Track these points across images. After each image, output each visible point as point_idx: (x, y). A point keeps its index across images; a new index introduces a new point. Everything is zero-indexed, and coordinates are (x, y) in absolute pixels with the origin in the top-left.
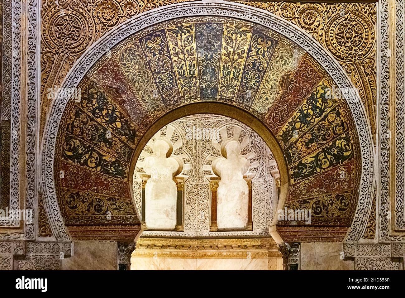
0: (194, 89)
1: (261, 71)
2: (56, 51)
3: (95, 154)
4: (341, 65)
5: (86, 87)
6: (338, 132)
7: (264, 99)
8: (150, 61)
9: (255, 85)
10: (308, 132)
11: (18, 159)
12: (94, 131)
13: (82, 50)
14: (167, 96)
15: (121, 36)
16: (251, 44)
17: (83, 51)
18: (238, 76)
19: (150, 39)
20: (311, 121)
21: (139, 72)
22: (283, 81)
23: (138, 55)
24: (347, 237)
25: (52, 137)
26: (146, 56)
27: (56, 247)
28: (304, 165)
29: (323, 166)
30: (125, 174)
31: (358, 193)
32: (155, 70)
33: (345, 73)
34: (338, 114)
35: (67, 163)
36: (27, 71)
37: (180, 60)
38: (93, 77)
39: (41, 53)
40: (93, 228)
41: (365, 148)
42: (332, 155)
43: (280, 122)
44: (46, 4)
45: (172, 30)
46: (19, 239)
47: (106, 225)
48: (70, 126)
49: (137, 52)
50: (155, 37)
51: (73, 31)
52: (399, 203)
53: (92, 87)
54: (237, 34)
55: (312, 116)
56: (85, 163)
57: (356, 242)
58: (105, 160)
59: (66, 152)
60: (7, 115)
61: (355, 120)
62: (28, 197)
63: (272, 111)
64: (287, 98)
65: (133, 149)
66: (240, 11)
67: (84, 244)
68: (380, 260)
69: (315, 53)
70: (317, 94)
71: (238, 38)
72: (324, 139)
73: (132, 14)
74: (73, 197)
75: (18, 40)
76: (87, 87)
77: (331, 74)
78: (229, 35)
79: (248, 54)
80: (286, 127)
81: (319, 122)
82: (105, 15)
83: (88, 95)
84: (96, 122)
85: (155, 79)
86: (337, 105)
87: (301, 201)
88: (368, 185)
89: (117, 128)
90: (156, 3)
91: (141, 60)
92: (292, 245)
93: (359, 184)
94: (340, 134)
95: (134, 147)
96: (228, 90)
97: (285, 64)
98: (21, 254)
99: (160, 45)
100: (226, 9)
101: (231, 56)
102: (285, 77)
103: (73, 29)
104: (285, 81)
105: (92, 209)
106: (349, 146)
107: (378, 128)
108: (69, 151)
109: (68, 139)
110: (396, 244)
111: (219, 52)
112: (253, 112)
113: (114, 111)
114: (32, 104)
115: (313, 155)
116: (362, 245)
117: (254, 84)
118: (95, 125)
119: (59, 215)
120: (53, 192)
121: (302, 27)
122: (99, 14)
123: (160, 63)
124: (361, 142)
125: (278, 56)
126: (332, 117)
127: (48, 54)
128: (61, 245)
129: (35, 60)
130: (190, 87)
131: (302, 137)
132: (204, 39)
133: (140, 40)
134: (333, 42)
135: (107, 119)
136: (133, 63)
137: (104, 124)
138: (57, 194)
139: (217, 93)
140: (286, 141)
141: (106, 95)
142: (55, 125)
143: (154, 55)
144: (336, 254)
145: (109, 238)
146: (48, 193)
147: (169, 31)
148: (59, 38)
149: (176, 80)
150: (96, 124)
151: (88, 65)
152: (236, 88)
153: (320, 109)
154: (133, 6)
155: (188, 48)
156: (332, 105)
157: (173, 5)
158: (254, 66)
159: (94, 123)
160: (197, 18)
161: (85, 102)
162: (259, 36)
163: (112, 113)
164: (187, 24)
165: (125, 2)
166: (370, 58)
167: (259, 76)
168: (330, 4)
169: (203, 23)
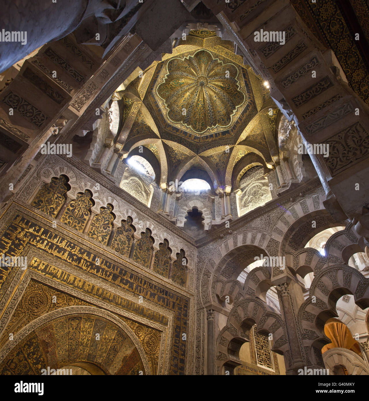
1: (116, 351)
2: (24, 311)
4: (147, 357)
7: (114, 367)
8: (70, 331)
12: (24, 368)
13: (38, 315)
14: (71, 354)
15: (61, 314)
16: (115, 336)
18: (107, 351)
19: (74, 320)
21: (62, 336)
23: (65, 327)
26: (69, 329)
32: (70, 337)
33: (148, 362)
37: (84, 335)
38: (38, 333)
39: (16, 310)
44: (31, 285)
48: (10, 361)
49: (65, 325)
50: (76, 319)
51: (39, 303)
53: (34, 338)
54: (111, 330)
64: (124, 369)
66: (115, 319)
69: (139, 348)
71: (111, 332)
73: (70, 304)
76: (32, 337)
78: (108, 329)
79: (113, 341)
83: (31, 342)
85: (69, 342)
89: (38, 368)
90: (83, 303)
91: (66, 330)
96: (101, 358)
97: (126, 350)
99: (77, 324)
100: (110, 317)
101: (106, 340)
102: (125, 357)
104: (125, 360)
112: (108, 373)
113: (40, 357)
117: (112, 357)
118: (26, 363)
121: (136, 335)
123: (74, 335)
125: (124, 346)
127: (19, 312)
130: (84, 352)
133: (69, 319)
134: (145, 345)
135: (35, 361)
136: (61, 330)
137: (31, 364)
139: (95, 358)
141: (40, 345)
143: (73, 329)
147: (84, 318)
148: (29, 304)
149: (78, 346)
150: (27, 363)
151: (39, 325)
152: (104, 358)
154: (72, 301)
155: (89, 330)
157: (90, 307)
158: (114, 348)
159: (26, 362)
160: (98, 317)
161: (27, 347)
162: (120, 334)
163: (39, 358)
164: (92, 318)
165: (69, 297)
166: (157, 356)
167: (115, 354)
168: (147, 327)
169: (99, 320)
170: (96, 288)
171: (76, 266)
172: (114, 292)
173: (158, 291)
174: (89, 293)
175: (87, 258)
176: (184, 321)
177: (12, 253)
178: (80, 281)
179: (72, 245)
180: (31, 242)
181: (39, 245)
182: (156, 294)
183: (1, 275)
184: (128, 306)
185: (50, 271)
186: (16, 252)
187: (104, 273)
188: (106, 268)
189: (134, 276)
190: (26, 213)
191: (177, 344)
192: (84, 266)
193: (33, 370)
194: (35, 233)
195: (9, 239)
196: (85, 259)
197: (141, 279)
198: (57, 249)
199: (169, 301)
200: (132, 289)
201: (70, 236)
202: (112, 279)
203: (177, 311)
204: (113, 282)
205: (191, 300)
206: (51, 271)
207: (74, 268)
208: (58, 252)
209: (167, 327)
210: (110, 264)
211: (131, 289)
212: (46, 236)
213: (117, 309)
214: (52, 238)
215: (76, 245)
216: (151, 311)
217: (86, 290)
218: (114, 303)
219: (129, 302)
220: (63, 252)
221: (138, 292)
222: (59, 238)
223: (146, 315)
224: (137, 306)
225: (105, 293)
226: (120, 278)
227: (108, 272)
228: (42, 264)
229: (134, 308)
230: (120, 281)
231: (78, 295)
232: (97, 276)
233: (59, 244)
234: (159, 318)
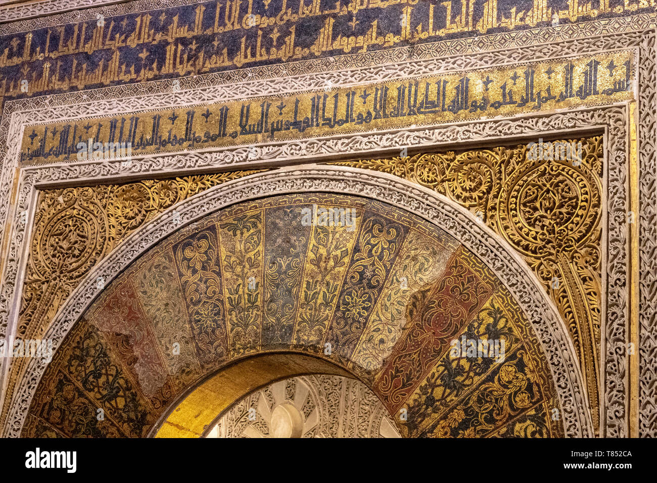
0: (253, 329)
1: (374, 287)
2: (45, 278)
4: (530, 264)
5: (81, 337)
6: (520, 405)
7: (377, 342)
8: (186, 282)
9: (361, 316)
10: (457, 405)
12: (81, 415)
13: (83, 274)
14: (206, 344)
15: (144, 244)
16: (359, 237)
18: (332, 300)
19: (189, 244)
20: (467, 382)
21: (167, 304)
22: (414, 305)
23: (169, 273)
25: (16, 428)
26: (181, 275)
33: (537, 281)
34: (521, 366)
37: (235, 277)
38: (93, 319)
39: (25, 283)
43: (404, 386)
44: (44, 203)
45: (227, 224)
48: (47, 407)
49: (167, 268)
50: (199, 239)
51: (76, 242)
53: (89, 336)
55: (468, 372)
61: (555, 378)
63: (390, 365)
64: (420, 338)
66: (343, 180)
69: (477, 244)
70: (479, 327)
71: (337, 229)
72: (490, 420)
73: (167, 204)
76: (83, 336)
77: (507, 284)
79: (353, 257)
80: (414, 396)
81: (480, 385)
82: (126, 211)
83: (82, 350)
84: (86, 398)
85: (190, 315)
86: (519, 346)
89: (117, 409)
90: (206, 182)
91: (172, 283)
94: (524, 410)
96: (311, 327)
97: (420, 270)
99: (206, 253)
100: (319, 179)
101: (323, 264)
102: (419, 296)
103: (75, 238)
104: (419, 303)
106: (541, 434)
111: (302, 258)
112: (354, 368)
113: (116, 376)
117: (359, 313)
118: (84, 404)
121: (456, 198)
122: (117, 211)
123: (203, 286)
124: (567, 424)
125: (408, 257)
126: (507, 373)
127: (34, 285)
130: (247, 325)
131: (445, 418)
132: (279, 235)
133: (175, 248)
135: (105, 393)
136: (158, 290)
137: (99, 402)
139: (290, 334)
141: (110, 349)
142: (24, 406)
143: (195, 271)
147: (222, 226)
149: (224, 315)
150: (87, 402)
151: (89, 297)
152: (326, 323)
154: (170, 190)
155: (251, 255)
156: (509, 348)
157: (232, 181)
158: (362, 278)
159: (83, 400)
160: (270, 200)
161: (75, 363)
162: (376, 221)
163: (114, 381)
164: (252, 212)
165: (158, 185)
166: (589, 246)
167: (370, 297)
168: (512, 148)
169: (279, 209)
170: (235, 111)
171: (155, 78)
174: (215, 137)
175: (184, 33)
178: (174, 118)
179: (124, 23)
180: (12, 92)
181: (33, 88)
184: (383, 107)
185: (77, 141)
187: (259, 39)
188: (264, 22)
192: (181, 62)
194: (16, 60)
196: (177, 41)
198: (84, 66)
200: (397, 32)
202: (296, 45)
204: (299, 52)
206: (80, 137)
207: (151, 90)
208: (87, 71)
209: (625, 102)
211: (391, 35)
212: (43, 51)
213: (340, 142)
214: (61, 42)
215: (137, 16)
216: (511, 74)
217: (202, 135)
218: (318, 125)
219: (387, 89)
220: (101, 63)
221: (427, 30)
222: (80, 29)
223: (485, 100)
224: (433, 88)
225: (276, 109)
226: (332, 21)
227: (276, 30)
228: (49, 134)
229: (415, 101)
230: (330, 33)
231: (179, 165)
232: (237, 68)
233: (84, 47)
234: (568, 82)
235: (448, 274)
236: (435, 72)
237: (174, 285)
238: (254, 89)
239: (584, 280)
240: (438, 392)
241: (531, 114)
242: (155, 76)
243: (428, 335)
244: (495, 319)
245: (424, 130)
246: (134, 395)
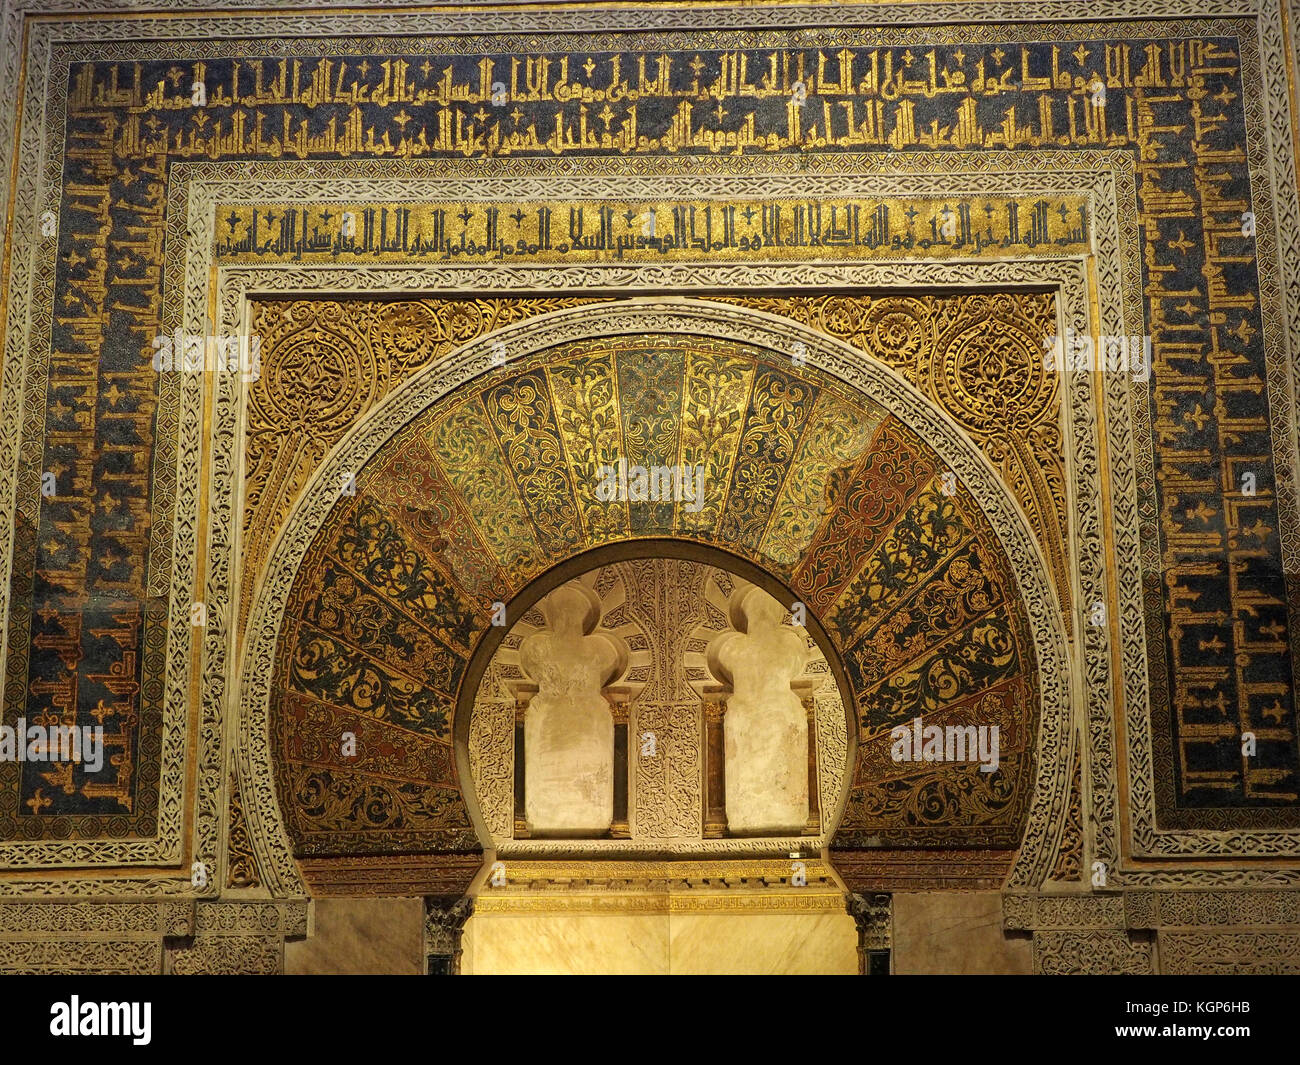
0: (617, 509)
1: (779, 461)
2: (282, 427)
3: (373, 674)
4: (976, 442)
5: (353, 513)
6: (977, 607)
7: (789, 529)
8: (509, 443)
9: (765, 496)
10: (900, 607)
11: (183, 691)
12: (371, 617)
13: (343, 425)
14: (549, 526)
16: (752, 396)
17: (347, 425)
18: (724, 475)
19: (508, 392)
20: (909, 580)
21: (482, 472)
22: (834, 484)
23: (480, 430)
24: (1011, 877)
25: (268, 635)
26: (499, 433)
27: (270, 913)
28: (895, 692)
29: (943, 694)
30: (446, 722)
31: (1034, 762)
32: (520, 466)
33: (988, 463)
34: (975, 562)
35: (303, 700)
36: (212, 477)
37: (582, 440)
38: (371, 487)
39: (248, 433)
40: (365, 862)
41: (1047, 645)
42: (963, 665)
43: (830, 584)
44: (262, 320)
45: (560, 369)
46: (179, 895)
47: (396, 854)
48: (312, 607)
49: (475, 422)
50: (520, 385)
51: (326, 379)
52: (1140, 785)
53: (366, 510)
54: (718, 374)
55: (911, 569)
56: (348, 698)
57: (1034, 890)
58: (395, 689)
59: (300, 671)
60: (160, 585)
61: (1018, 576)
62: (205, 786)
63: (810, 559)
64: (846, 526)
65: (464, 661)
66: (725, 322)
67: (342, 906)
68: (1099, 937)
69: (910, 415)
70: (920, 514)
71: (721, 384)
72: (942, 625)
73: (466, 334)
74: (314, 784)
75: (193, 406)
76: (356, 511)
77: (952, 465)
78: (701, 376)
79: (747, 421)
80: (844, 596)
81: (927, 583)
82: (401, 341)
83: (358, 529)
85: (521, 487)
86: (971, 539)
87: (890, 785)
88: (1058, 739)
89: (425, 609)
90: (523, 309)
91: (487, 443)
92: (873, 898)
93: (1035, 739)
94: (983, 612)
95: (467, 655)
98: (183, 934)
99: (532, 404)
100: (691, 317)
101: (704, 428)
102: (840, 474)
103: (324, 374)
104: (840, 483)
105: (362, 815)
106: (1005, 641)
107: (1077, 596)
108: (309, 670)
109: (306, 638)
110: (1135, 893)
111: (675, 419)
112: (763, 560)
113: (419, 565)
114: (222, 558)
115: (916, 666)
116: (1051, 897)
117: (762, 493)
118: (372, 602)
119: (281, 830)
120: (266, 772)
121: (879, 354)
122: (386, 339)
123: (533, 447)
124: (1034, 630)
125: (820, 425)
126: (960, 569)
127: (264, 436)
128: (282, 910)
129: (231, 450)
130: (607, 505)
131: (886, 621)
132: (639, 388)
133: (485, 396)
134: (955, 386)
135: (403, 588)
136: (466, 451)
137: (395, 600)
138: (277, 778)
139: (671, 517)
140: (846, 632)
141: (401, 529)
142: (276, 605)
143: (519, 429)
144: (985, 922)
145: (404, 889)
146: (255, 777)
147: (555, 371)
148: (291, 396)
149: (571, 489)
150: (376, 600)
151: (359, 458)
152: (720, 503)
153: (929, 550)
154: (468, 316)
155: (601, 410)
156: (960, 541)
157: (565, 311)
158: (762, 449)
159: (370, 597)
161: (349, 547)
162: (774, 379)
163: (415, 573)
164: (598, 355)
165: (448, 307)
166: (1046, 424)
167: (775, 473)
168: (943, 297)
169: (635, 352)
170: (561, 214)
171: (425, 155)
172: (670, 193)
173: (971, 76)
174: (533, 250)
175: (463, 94)
176: (1223, 177)
177: (133, 230)
178: (466, 216)
179: (364, 68)
180: (180, 150)
181: (219, 148)
182: (963, 96)
183: (135, 329)
184: (777, 230)
185: (310, 235)
186: (145, 218)
187: (583, 120)
188: (588, 95)
189: (774, 59)
190: (97, 38)
191: (1190, 321)
192: (465, 137)
193: (408, 619)
194: (180, 102)
195: (93, 180)
196: (454, 106)
197: (826, 52)
198: (304, 124)
199: (1071, 102)
200: (783, 133)
201: (337, 32)
202: (638, 135)
203: (1151, 138)
204: (645, 144)
205: (1260, 27)
206: (315, 230)
207: (419, 171)
208: (310, 133)
209: (1082, 256)
210: (602, 60)
211: (775, 136)
212: (228, 93)
213: (719, 272)
214: (258, 85)
215: (383, 59)
216: (941, 206)
217: (514, 244)
218: (686, 247)
219: (779, 209)
220: (332, 123)
221: (824, 136)
222: (290, 67)
223: (910, 237)
224: (840, 213)
225: (623, 219)
226: (689, 107)
227: (607, 109)
228: (262, 221)
229: (819, 228)
230: (688, 123)
231: (482, 282)
232: (553, 155)
233: (300, 95)
234: (1013, 222)
235: (875, 449)
236: (842, 193)
237: (489, 446)
238: (585, 187)
239: (1043, 464)
240: (875, 592)
241: (969, 260)
242: (424, 152)
243: (856, 522)
244: (939, 505)
245: (833, 266)
246: (450, 591)
